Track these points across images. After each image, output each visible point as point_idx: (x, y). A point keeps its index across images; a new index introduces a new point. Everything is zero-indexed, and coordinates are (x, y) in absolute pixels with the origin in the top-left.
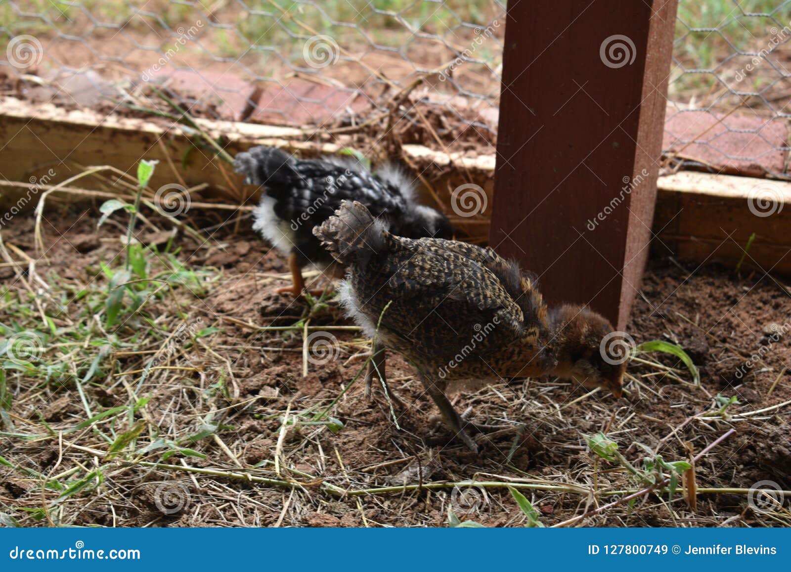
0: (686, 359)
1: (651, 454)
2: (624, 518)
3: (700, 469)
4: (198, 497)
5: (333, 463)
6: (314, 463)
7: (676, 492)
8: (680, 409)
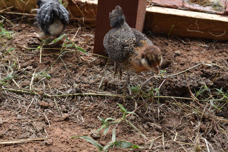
4: (7, 97)
5: (48, 88)
6: (42, 88)
8: (150, 74)
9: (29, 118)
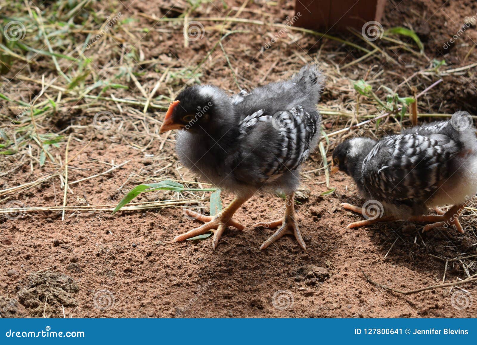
0: (416, 39)
1: (392, 93)
2: (374, 131)
3: (421, 103)
4: (121, 117)
7: (405, 117)
8: (411, 68)
9: (167, 160)
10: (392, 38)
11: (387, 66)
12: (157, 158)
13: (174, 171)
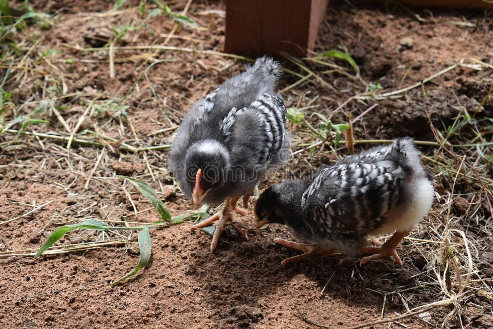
0: (351, 61)
1: (325, 120)
2: (309, 160)
3: (357, 129)
4: (44, 155)
5: (129, 131)
6: (117, 132)
7: (341, 144)
8: (347, 93)
9: (92, 198)
10: (327, 62)
11: (322, 91)
12: (81, 197)
13: (98, 210)
